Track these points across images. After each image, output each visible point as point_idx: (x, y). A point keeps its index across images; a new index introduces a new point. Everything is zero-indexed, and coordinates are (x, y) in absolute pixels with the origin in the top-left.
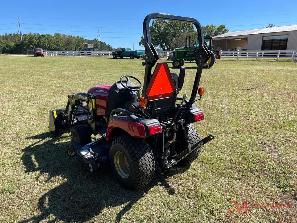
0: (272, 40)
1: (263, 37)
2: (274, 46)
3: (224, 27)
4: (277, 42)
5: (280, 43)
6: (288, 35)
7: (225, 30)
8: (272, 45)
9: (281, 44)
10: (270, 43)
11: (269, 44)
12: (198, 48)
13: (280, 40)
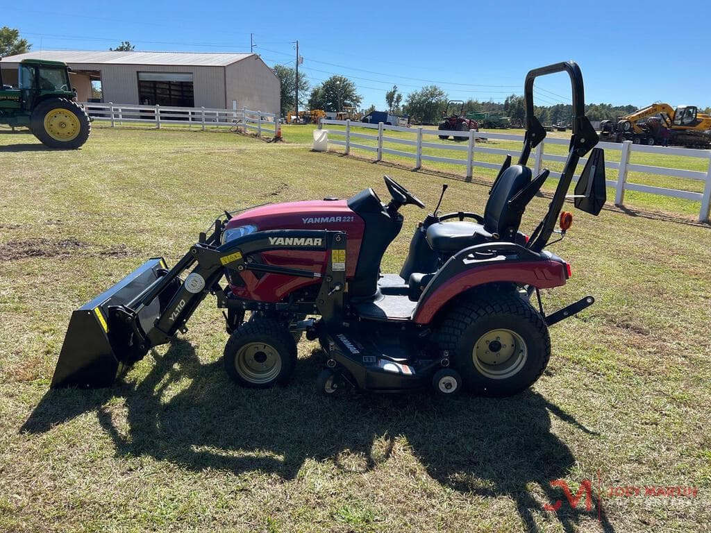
0: (155, 83)
1: (138, 72)
2: (161, 96)
3: (15, 34)
4: (164, 86)
5: (170, 89)
6: (192, 73)
7: (23, 44)
8: (155, 93)
9: (173, 93)
10: (150, 87)
11: (148, 90)
12: (28, 92)
13: (169, 83)
